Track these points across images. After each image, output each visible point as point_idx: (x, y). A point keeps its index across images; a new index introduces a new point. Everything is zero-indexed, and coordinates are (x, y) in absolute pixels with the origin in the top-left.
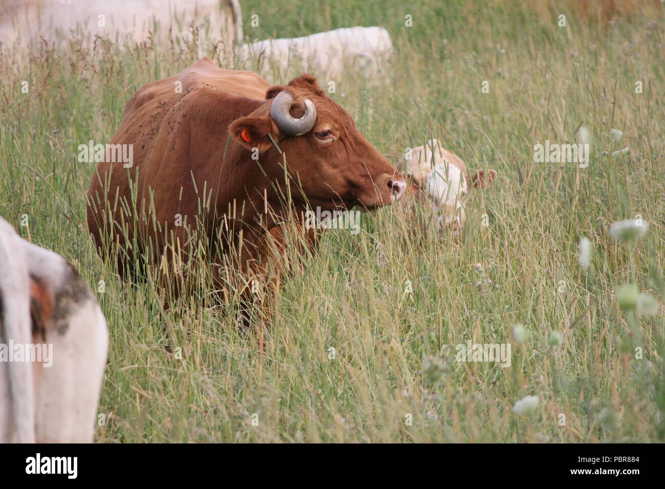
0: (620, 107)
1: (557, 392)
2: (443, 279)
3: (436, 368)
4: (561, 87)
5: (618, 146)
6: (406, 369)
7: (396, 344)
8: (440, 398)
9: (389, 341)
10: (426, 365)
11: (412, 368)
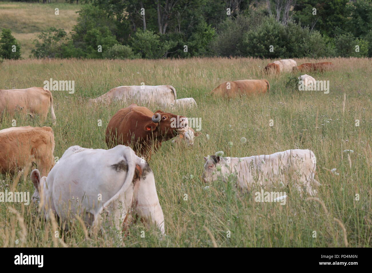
0: (231, 119)
1: (213, 185)
2: (188, 158)
3: (186, 178)
4: (218, 114)
5: (230, 128)
6: (179, 178)
7: (176, 172)
8: (186, 185)
9: (175, 172)
10: (183, 178)
11: (180, 178)
